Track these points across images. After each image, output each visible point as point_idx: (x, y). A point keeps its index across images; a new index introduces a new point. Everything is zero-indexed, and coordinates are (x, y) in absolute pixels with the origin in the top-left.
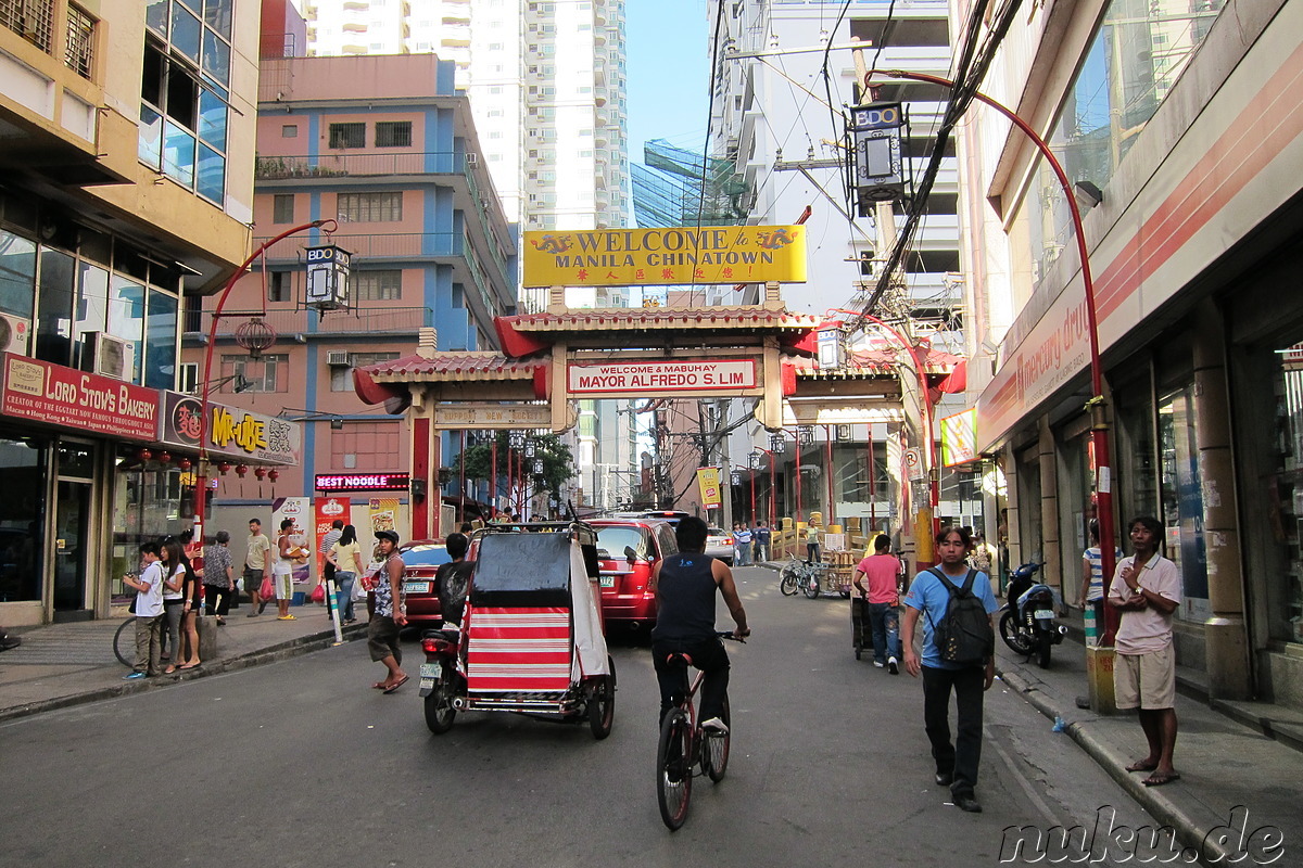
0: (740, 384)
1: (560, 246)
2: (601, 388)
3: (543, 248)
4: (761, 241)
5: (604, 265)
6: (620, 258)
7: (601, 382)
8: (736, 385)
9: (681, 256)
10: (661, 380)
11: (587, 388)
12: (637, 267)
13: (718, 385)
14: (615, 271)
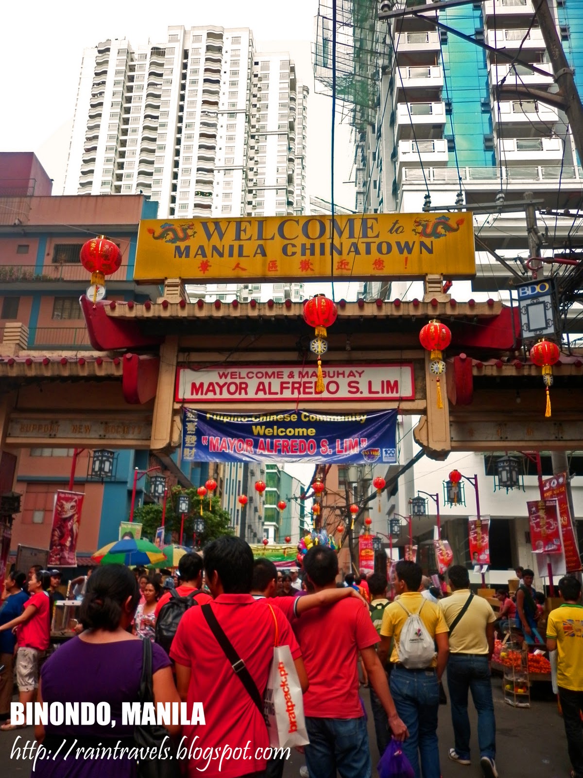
0: (395, 395)
1: (181, 235)
2: (218, 396)
3: (161, 237)
4: (420, 229)
5: (231, 255)
6: (250, 247)
7: (217, 389)
8: (390, 395)
9: (322, 246)
10: (293, 388)
11: (199, 396)
13: (366, 394)
14: (244, 262)
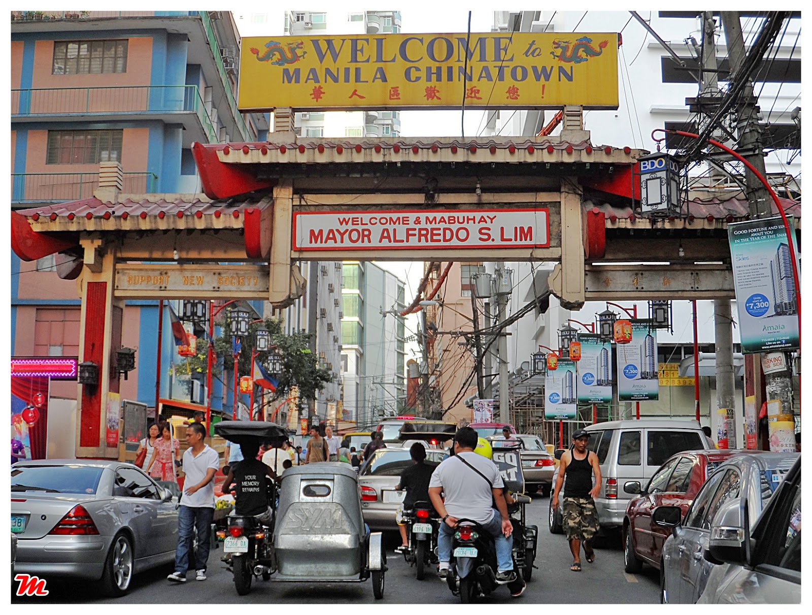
0: (528, 242)
1: (289, 55)
2: (339, 245)
3: (266, 58)
4: (559, 52)
5: (347, 80)
6: (368, 71)
7: (338, 237)
8: (524, 242)
9: (450, 70)
10: (420, 235)
11: (319, 245)
12: (391, 83)
13: (498, 242)
14: (361, 88)
